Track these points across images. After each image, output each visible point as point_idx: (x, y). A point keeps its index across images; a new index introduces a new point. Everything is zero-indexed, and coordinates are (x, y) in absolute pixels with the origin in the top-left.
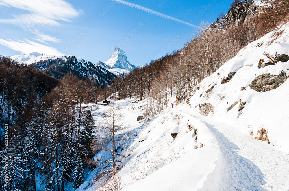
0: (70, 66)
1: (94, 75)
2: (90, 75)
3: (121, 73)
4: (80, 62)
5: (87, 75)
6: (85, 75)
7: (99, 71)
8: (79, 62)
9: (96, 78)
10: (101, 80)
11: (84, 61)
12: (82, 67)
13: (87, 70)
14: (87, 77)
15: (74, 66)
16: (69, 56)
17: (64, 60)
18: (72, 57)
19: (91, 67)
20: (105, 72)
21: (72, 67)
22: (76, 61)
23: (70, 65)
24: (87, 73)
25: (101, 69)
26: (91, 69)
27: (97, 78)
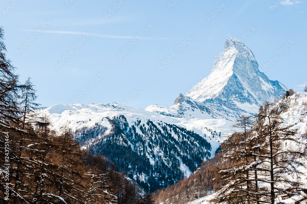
0: (116, 139)
1: (156, 149)
2: (149, 149)
3: (215, 132)
4: (133, 126)
5: (144, 150)
6: (140, 152)
7: (166, 138)
8: (130, 126)
9: (160, 154)
10: (169, 156)
11: (140, 122)
12: (135, 136)
13: (145, 141)
14: (145, 155)
15: (122, 137)
16: (115, 117)
17: (106, 129)
18: (119, 118)
19: (152, 132)
20: (179, 137)
21: (118, 140)
22: (126, 125)
23: (116, 137)
24: (144, 147)
25: (171, 131)
26: (152, 135)
27: (162, 154)
